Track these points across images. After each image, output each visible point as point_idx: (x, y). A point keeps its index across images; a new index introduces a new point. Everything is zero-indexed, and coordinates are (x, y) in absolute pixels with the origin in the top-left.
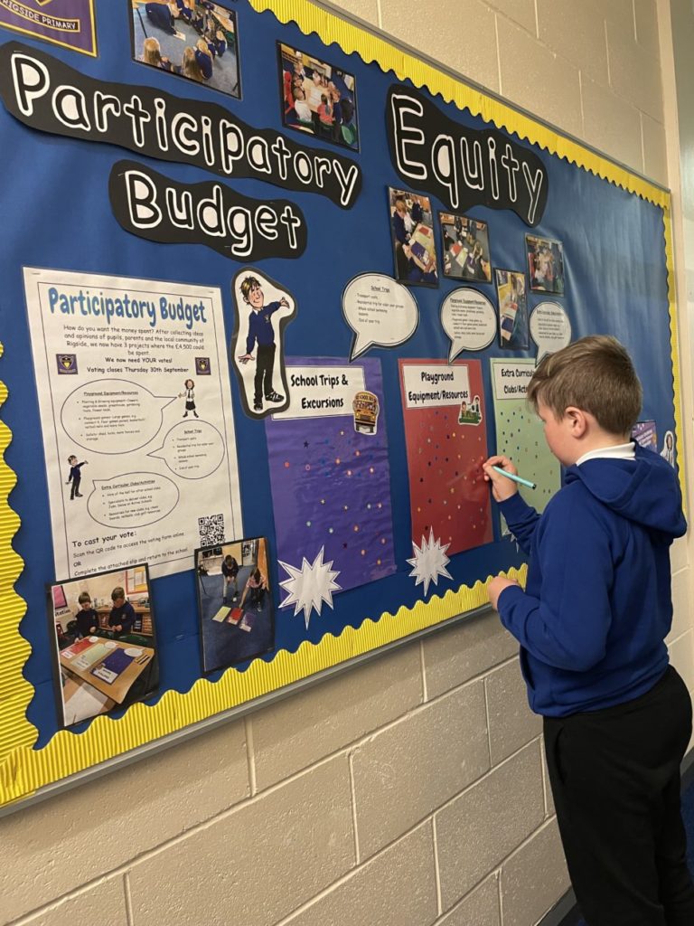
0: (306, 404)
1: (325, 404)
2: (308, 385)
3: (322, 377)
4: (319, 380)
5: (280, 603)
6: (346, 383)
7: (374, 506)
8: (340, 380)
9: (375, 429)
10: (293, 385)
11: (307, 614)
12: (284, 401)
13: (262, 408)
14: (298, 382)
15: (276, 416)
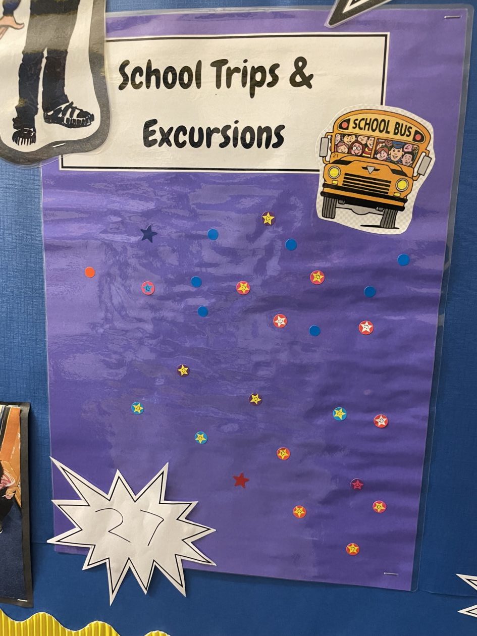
0: (158, 136)
1: (217, 138)
2: (169, 86)
3: (218, 64)
4: (209, 74)
5: (52, 536)
6: (307, 81)
7: (359, 417)
8: (286, 71)
9: (403, 221)
10: (121, 87)
11: (115, 579)
12: (95, 126)
13: (33, 140)
14: (138, 79)
15: (72, 160)
